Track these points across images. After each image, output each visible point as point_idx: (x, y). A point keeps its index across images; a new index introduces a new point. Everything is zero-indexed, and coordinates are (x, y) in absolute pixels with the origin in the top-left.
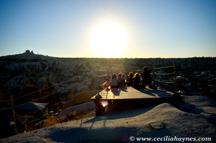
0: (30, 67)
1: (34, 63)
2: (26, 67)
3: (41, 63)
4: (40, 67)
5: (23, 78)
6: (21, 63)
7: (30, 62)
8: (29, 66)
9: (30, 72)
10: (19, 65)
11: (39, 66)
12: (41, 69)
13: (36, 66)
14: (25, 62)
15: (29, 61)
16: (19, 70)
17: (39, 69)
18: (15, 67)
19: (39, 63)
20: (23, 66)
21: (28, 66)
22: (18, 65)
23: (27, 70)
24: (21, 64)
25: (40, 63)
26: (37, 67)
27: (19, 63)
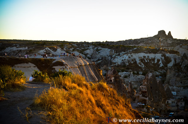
0: (145, 61)
1: (152, 56)
2: (138, 61)
3: (164, 55)
4: (160, 62)
5: (129, 76)
6: (132, 54)
7: (146, 53)
8: (144, 59)
9: (144, 69)
10: (129, 57)
11: (158, 60)
12: (161, 65)
13: (154, 60)
14: (139, 54)
15: (144, 52)
16: (128, 64)
17: (159, 65)
18: (123, 60)
19: (160, 55)
20: (135, 60)
21: (142, 60)
22: (127, 58)
23: (140, 65)
24: (132, 56)
25: (162, 56)
26: (156, 61)
27: (129, 54)
